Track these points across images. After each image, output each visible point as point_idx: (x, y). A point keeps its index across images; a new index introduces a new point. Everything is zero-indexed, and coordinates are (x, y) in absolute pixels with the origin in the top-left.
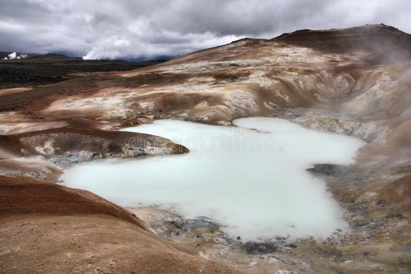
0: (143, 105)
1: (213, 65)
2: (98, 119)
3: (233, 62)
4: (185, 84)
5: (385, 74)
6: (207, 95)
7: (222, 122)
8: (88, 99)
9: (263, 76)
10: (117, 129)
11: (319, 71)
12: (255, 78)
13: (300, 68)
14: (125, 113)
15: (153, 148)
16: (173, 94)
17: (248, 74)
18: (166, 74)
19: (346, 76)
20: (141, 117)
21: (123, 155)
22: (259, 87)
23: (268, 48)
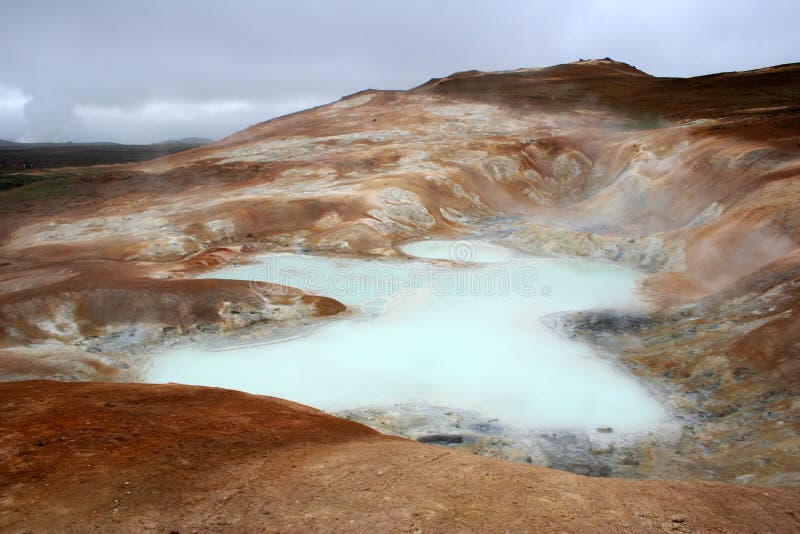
0: (214, 226)
1: (320, 143)
2: (128, 258)
3: (356, 136)
4: (278, 181)
5: (644, 149)
6: (335, 201)
7: (379, 251)
8: (90, 221)
9: (424, 160)
10: (181, 276)
11: (523, 146)
12: (410, 164)
13: (490, 142)
14: (182, 244)
15: (277, 307)
16: (266, 202)
17: (396, 158)
18: (233, 164)
19: (574, 154)
20: (219, 250)
21: (223, 326)
22: (427, 181)
23: (416, 107)
